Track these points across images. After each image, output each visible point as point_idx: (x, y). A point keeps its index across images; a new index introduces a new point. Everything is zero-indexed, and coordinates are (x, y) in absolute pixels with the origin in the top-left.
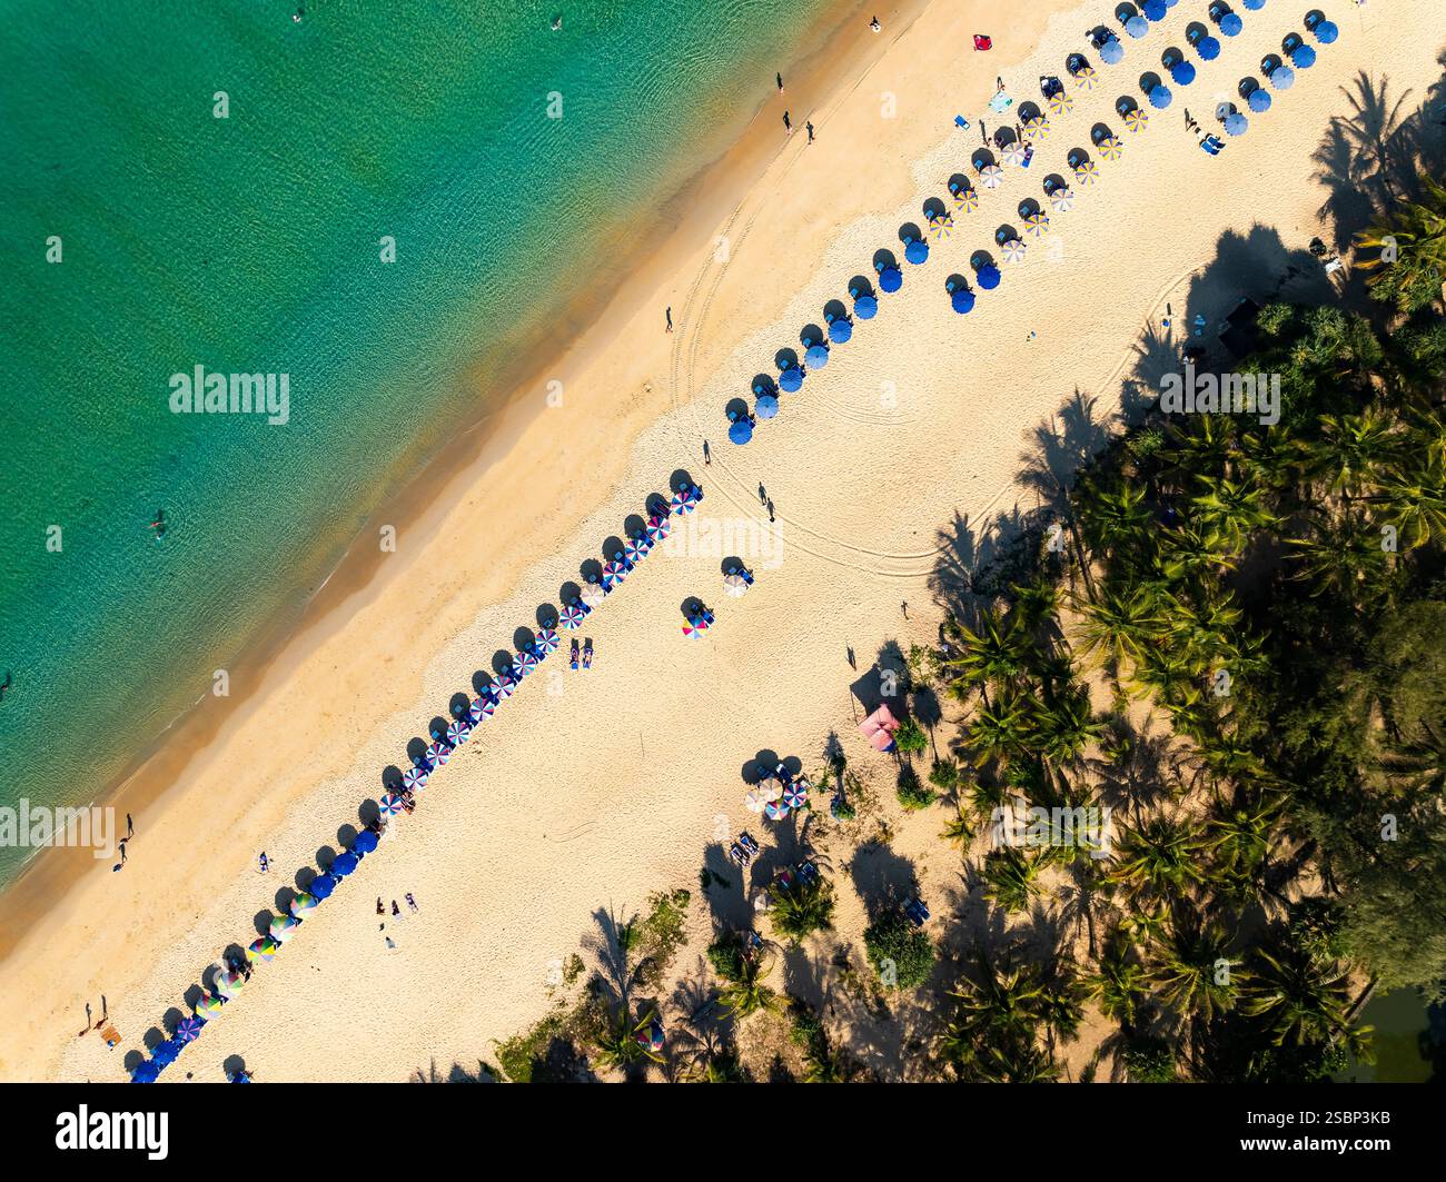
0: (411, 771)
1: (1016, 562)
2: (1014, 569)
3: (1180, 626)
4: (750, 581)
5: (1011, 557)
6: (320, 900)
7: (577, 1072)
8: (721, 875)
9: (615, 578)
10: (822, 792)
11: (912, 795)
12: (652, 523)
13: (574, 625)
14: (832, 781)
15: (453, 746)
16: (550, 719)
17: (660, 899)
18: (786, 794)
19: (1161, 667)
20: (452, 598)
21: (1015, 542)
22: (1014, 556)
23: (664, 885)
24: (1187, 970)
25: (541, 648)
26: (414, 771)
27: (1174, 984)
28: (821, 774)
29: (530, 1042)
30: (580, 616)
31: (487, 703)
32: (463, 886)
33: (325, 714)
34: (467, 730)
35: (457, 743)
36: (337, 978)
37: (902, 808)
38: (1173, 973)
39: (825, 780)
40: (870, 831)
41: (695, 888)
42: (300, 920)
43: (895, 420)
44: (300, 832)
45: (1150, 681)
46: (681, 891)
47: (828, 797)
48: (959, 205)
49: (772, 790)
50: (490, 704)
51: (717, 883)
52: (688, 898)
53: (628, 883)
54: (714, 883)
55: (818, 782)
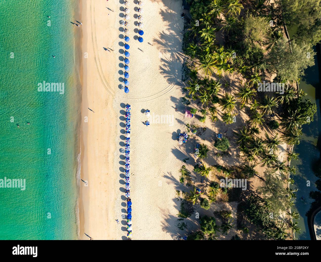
0: (126, 187)
1: (186, 71)
2: (186, 72)
3: (217, 57)
4: (149, 111)
5: (184, 71)
6: (131, 219)
7: (193, 208)
8: (186, 158)
9: (129, 130)
10: (189, 132)
11: (202, 119)
12: (126, 116)
13: (129, 142)
14: (189, 129)
15: (129, 177)
16: (139, 160)
17: (181, 170)
18: (184, 137)
19: (220, 66)
20: (108, 156)
21: (183, 68)
22: (185, 70)
23: (179, 168)
24: (266, 107)
25: (128, 150)
26: (126, 186)
27: (267, 110)
28: (187, 129)
29: (182, 210)
30: (129, 140)
31: (127, 166)
32: (150, 197)
33: (106, 191)
34: (128, 173)
35: (129, 176)
36: (145, 228)
37: (203, 123)
38: (265, 109)
39: (188, 130)
40: (202, 131)
41: (184, 164)
42: (131, 225)
43: (148, 67)
44: (119, 212)
45: (220, 69)
46: (183, 166)
47: (191, 132)
48: (127, 26)
49: (182, 138)
50: (128, 166)
51: (187, 160)
52: (185, 166)
53: (174, 173)
54: (187, 161)
55: (187, 131)
